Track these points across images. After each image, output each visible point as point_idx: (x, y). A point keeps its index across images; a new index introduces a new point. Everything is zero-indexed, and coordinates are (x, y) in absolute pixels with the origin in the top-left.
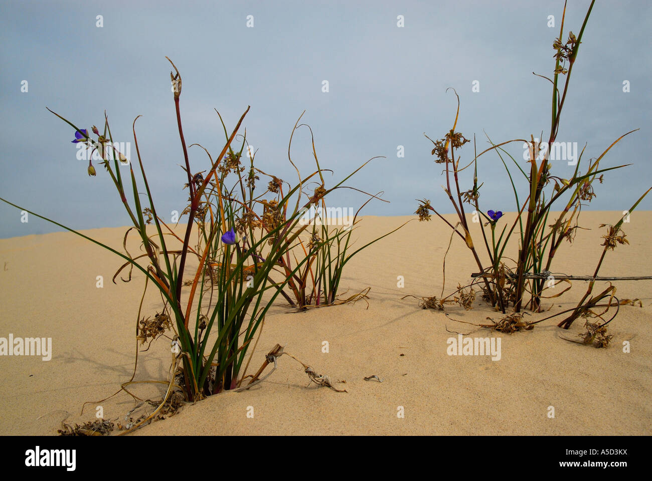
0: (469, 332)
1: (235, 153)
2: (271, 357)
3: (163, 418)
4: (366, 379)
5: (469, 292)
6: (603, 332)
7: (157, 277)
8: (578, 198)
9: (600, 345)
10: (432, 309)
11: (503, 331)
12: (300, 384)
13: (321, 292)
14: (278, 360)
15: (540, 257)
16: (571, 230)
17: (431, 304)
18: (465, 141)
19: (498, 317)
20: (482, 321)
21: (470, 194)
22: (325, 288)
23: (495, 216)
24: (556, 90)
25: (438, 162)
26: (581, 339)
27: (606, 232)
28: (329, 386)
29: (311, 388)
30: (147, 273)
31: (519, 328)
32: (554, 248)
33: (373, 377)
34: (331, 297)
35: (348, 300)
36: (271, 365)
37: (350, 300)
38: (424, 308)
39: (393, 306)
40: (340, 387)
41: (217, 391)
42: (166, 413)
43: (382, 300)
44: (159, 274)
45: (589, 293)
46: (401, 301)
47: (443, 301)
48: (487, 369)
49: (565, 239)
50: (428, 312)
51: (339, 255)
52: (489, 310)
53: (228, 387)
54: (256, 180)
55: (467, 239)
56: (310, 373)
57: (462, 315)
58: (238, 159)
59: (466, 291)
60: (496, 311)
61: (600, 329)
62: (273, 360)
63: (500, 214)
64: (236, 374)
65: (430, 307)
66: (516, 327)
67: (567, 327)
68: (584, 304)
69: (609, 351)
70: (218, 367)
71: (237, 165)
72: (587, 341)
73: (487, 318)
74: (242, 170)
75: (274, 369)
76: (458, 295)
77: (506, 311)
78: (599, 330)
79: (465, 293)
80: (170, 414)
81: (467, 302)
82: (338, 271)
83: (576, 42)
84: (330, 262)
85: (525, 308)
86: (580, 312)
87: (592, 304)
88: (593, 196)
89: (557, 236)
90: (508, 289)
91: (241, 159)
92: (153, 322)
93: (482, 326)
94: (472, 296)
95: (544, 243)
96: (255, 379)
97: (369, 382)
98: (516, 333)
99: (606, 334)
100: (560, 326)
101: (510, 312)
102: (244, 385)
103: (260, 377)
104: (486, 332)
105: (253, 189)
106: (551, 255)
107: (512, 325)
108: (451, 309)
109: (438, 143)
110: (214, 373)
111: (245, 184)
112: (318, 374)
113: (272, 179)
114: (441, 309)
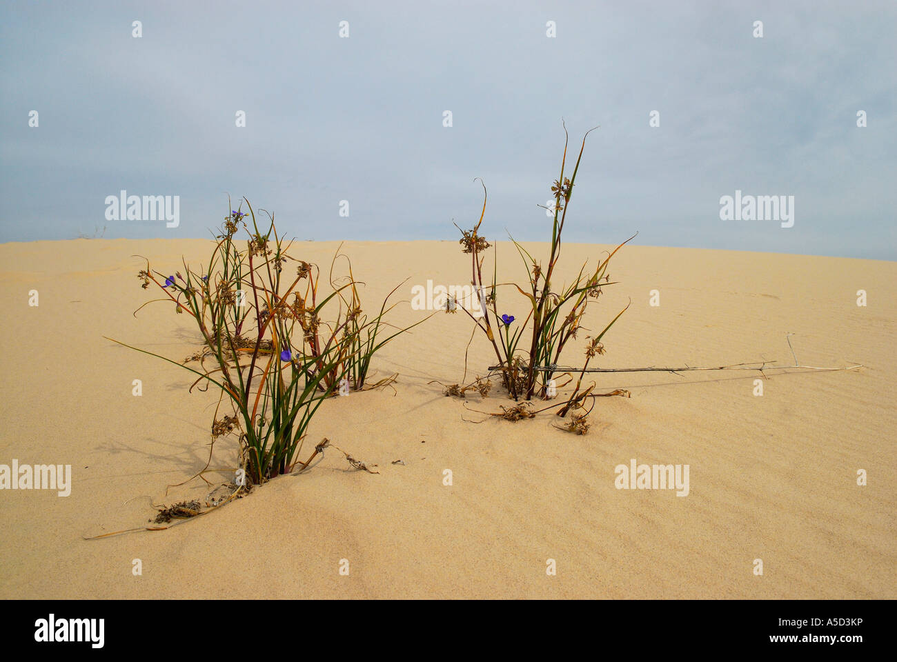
0: (482, 420)
1: (261, 236)
2: (320, 448)
3: (241, 497)
4: (393, 463)
5: (486, 382)
6: (583, 422)
7: (229, 387)
8: (585, 297)
9: (580, 433)
10: (455, 397)
11: (509, 420)
12: (341, 468)
13: (350, 378)
14: (325, 450)
15: (550, 351)
16: (575, 329)
17: (454, 392)
18: (488, 245)
19: (511, 404)
20: (495, 409)
21: (488, 298)
22: (354, 373)
23: (508, 320)
24: (556, 221)
25: (466, 251)
26: (567, 427)
27: (589, 343)
28: (365, 469)
29: (351, 471)
30: (223, 387)
31: (522, 417)
32: (561, 344)
33: (399, 461)
34: (360, 382)
35: (377, 384)
36: (320, 454)
37: (379, 384)
38: (447, 396)
39: (418, 392)
40: (373, 469)
41: (274, 475)
42: (242, 493)
43: (409, 385)
44: (231, 386)
45: (577, 390)
46: (427, 386)
47: (465, 389)
48: (487, 453)
49: (571, 336)
50: (450, 399)
51: (369, 340)
52: (505, 397)
53: (283, 472)
54: (282, 262)
55: (488, 332)
56: (350, 460)
57: (478, 402)
58: (265, 243)
59: (484, 382)
60: (510, 399)
61: (581, 420)
62: (321, 451)
63: (512, 318)
64: (289, 461)
65: (453, 394)
66: (520, 416)
67: (563, 416)
68: (574, 399)
69: (586, 437)
70: (275, 457)
71: (264, 249)
72: (571, 429)
73: (501, 406)
74: (269, 253)
75: (323, 458)
76: (476, 384)
77: (518, 399)
78: (579, 421)
79: (483, 383)
80: (245, 494)
81: (484, 391)
82: (367, 358)
83: (570, 186)
84: (360, 347)
85: (537, 395)
86: (571, 405)
87: (579, 398)
88: (600, 294)
89: (565, 333)
90: (523, 378)
91: (268, 243)
92: (223, 423)
93: (493, 415)
94: (488, 387)
95: (553, 339)
96: (305, 466)
97: (396, 465)
98: (519, 421)
99: (585, 424)
100: (558, 414)
101: (522, 399)
102: (296, 470)
103: (310, 465)
104: (496, 420)
105: (280, 271)
106: (559, 351)
107: (517, 415)
108: (471, 396)
109: (466, 234)
110: (272, 462)
111: (272, 266)
112: (357, 461)
113: (301, 264)
114: (463, 396)
